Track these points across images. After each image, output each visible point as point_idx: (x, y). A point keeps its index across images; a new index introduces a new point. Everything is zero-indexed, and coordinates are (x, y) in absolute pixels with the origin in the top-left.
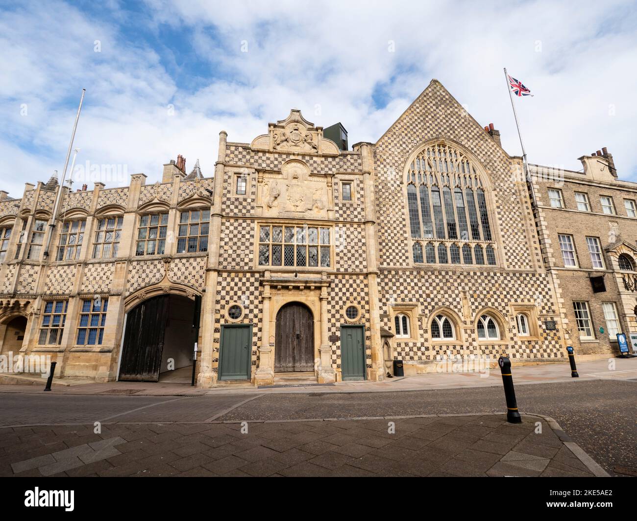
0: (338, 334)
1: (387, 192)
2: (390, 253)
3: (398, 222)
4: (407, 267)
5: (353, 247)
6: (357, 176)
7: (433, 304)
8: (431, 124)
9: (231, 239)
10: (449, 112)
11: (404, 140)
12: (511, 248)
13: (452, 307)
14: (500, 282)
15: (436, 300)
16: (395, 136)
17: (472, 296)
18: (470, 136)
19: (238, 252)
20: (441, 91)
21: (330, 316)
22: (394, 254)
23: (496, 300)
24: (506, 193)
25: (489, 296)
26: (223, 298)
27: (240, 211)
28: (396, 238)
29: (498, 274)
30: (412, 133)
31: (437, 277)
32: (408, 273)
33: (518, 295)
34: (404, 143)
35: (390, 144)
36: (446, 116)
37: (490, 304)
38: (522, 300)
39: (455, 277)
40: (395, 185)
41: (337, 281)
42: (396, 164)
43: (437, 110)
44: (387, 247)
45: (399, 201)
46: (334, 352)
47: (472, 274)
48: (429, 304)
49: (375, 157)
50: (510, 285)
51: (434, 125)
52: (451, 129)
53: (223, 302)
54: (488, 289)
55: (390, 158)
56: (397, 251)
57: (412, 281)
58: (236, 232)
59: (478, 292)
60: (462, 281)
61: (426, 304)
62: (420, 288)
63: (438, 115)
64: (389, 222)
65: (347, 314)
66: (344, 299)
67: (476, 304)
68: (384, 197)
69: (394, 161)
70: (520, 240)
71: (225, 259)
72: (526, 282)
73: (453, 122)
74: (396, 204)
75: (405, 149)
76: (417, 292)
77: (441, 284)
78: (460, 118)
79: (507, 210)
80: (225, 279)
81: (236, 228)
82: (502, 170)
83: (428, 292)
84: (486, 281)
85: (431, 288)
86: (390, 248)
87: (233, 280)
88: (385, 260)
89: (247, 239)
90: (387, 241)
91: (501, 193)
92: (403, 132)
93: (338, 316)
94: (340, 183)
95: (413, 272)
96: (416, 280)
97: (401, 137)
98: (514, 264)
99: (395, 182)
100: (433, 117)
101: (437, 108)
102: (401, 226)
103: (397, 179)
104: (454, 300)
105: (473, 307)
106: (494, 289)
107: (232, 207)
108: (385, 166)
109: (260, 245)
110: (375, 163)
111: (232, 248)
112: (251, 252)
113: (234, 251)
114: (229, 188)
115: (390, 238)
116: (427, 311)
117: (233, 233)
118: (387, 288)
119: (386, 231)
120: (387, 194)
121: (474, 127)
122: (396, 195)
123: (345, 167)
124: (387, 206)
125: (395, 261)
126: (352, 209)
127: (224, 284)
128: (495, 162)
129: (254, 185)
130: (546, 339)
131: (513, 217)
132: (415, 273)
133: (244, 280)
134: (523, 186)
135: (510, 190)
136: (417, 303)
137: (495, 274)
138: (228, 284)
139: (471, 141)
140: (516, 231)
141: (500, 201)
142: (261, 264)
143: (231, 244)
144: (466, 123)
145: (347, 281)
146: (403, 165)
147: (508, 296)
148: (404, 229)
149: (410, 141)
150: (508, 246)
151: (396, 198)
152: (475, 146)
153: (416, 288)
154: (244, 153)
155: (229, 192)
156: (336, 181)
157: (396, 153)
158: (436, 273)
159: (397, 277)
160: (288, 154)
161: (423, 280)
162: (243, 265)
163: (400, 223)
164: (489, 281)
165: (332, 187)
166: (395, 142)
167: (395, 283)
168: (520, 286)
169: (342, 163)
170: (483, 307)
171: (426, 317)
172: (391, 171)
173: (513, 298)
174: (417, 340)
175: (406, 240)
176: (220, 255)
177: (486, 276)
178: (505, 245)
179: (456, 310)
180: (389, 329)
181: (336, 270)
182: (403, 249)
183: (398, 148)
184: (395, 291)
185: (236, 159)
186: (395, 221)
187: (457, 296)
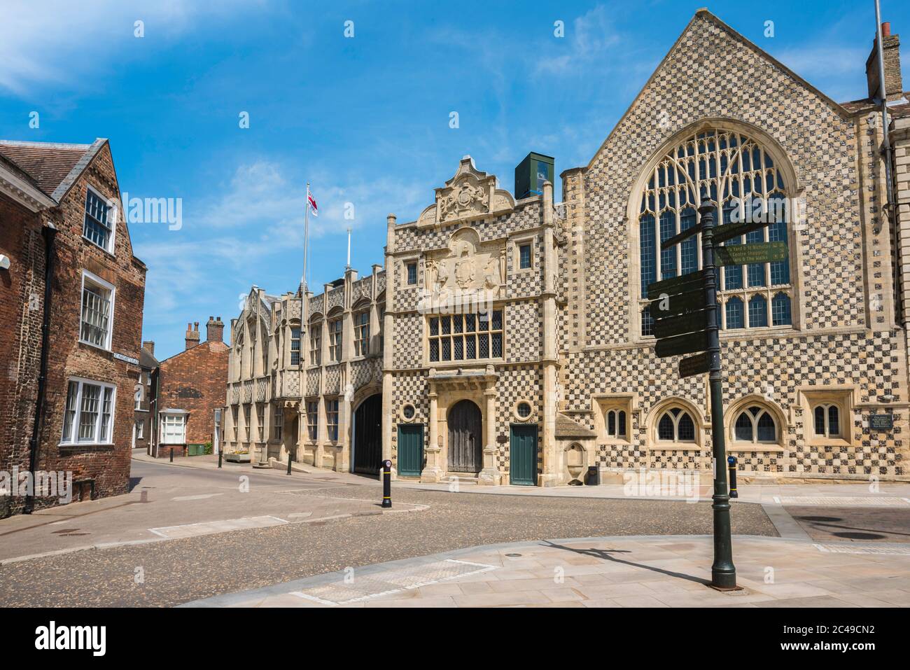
0: (508, 434)
1: (603, 237)
2: (601, 327)
3: (616, 280)
4: (624, 344)
7: (658, 393)
8: (685, 101)
9: (402, 337)
10: (723, 64)
11: (634, 146)
12: (820, 293)
13: (688, 397)
14: (784, 354)
15: (664, 388)
16: (619, 144)
17: (725, 380)
18: (763, 98)
19: (409, 349)
21: (498, 414)
22: (607, 328)
23: (771, 384)
24: (828, 191)
25: (757, 378)
26: (398, 398)
27: (409, 304)
28: (611, 304)
29: (783, 342)
30: (648, 129)
32: (624, 353)
33: (818, 374)
35: (611, 159)
36: (717, 75)
37: (757, 391)
38: (827, 381)
40: (616, 224)
41: (507, 374)
42: (620, 190)
43: (701, 69)
44: (598, 319)
45: (621, 248)
46: (502, 454)
47: (729, 345)
48: (652, 394)
49: (587, 187)
50: (804, 358)
51: (691, 101)
52: (724, 97)
53: (398, 402)
54: (757, 366)
55: (611, 182)
56: (611, 323)
57: (629, 363)
58: (406, 328)
59: (738, 373)
61: (647, 394)
62: (641, 373)
63: (701, 79)
64: (602, 282)
65: (519, 412)
66: (515, 394)
67: (732, 391)
68: (597, 245)
69: (615, 186)
70: (845, 275)
71: (398, 359)
72: (840, 350)
73: (729, 81)
74: (616, 253)
75: (635, 160)
76: (635, 379)
77: (675, 365)
78: (746, 67)
79: (823, 224)
80: (398, 380)
81: (406, 324)
82: (825, 147)
83: (652, 377)
84: (757, 355)
85: (657, 372)
86: (602, 320)
87: (405, 380)
88: (593, 338)
89: (416, 335)
90: (597, 310)
91: (815, 193)
92: (634, 132)
93: (507, 414)
94: (517, 248)
95: (631, 350)
96: (635, 362)
97: (629, 142)
98: (822, 319)
99: (615, 219)
100: (690, 86)
101: (701, 65)
102: (621, 285)
103: (619, 214)
104: (693, 386)
105: (726, 396)
106: (770, 366)
107: (402, 301)
108: (601, 198)
109: (429, 340)
110: (587, 196)
111: (403, 347)
112: (421, 348)
113: (405, 349)
114: (400, 281)
115: (602, 305)
116: (647, 404)
117: (403, 330)
118: (592, 375)
119: (598, 296)
120: (602, 241)
121: (775, 75)
122: (616, 238)
124: (602, 259)
125: (607, 337)
127: (398, 384)
129: (422, 272)
130: (866, 444)
131: (836, 233)
132: (635, 352)
133: (415, 379)
135: (839, 183)
136: (633, 394)
137: (776, 341)
139: (763, 107)
140: (838, 259)
142: (432, 360)
143: (402, 342)
144: (756, 75)
145: (519, 373)
146: (629, 189)
147: (798, 376)
148: (625, 289)
149: (644, 144)
150: (815, 289)
151: (616, 244)
152: (770, 116)
153: (635, 373)
154: (413, 234)
155: (399, 284)
156: (511, 245)
157: (620, 172)
159: (607, 360)
160: (458, 223)
161: (646, 361)
162: (414, 363)
163: (619, 281)
164: (763, 354)
165: (505, 254)
166: (620, 153)
167: (603, 368)
168: (826, 357)
169: (518, 219)
170: (743, 395)
171: (645, 412)
172: (611, 202)
173: (807, 378)
174: (629, 442)
175: (626, 304)
176: (394, 355)
177: (757, 347)
178: (808, 288)
179: (695, 401)
180: (592, 429)
181: (506, 360)
182: (622, 319)
183: (624, 163)
184: (602, 380)
185: (404, 245)
186: (611, 280)
187: (699, 380)
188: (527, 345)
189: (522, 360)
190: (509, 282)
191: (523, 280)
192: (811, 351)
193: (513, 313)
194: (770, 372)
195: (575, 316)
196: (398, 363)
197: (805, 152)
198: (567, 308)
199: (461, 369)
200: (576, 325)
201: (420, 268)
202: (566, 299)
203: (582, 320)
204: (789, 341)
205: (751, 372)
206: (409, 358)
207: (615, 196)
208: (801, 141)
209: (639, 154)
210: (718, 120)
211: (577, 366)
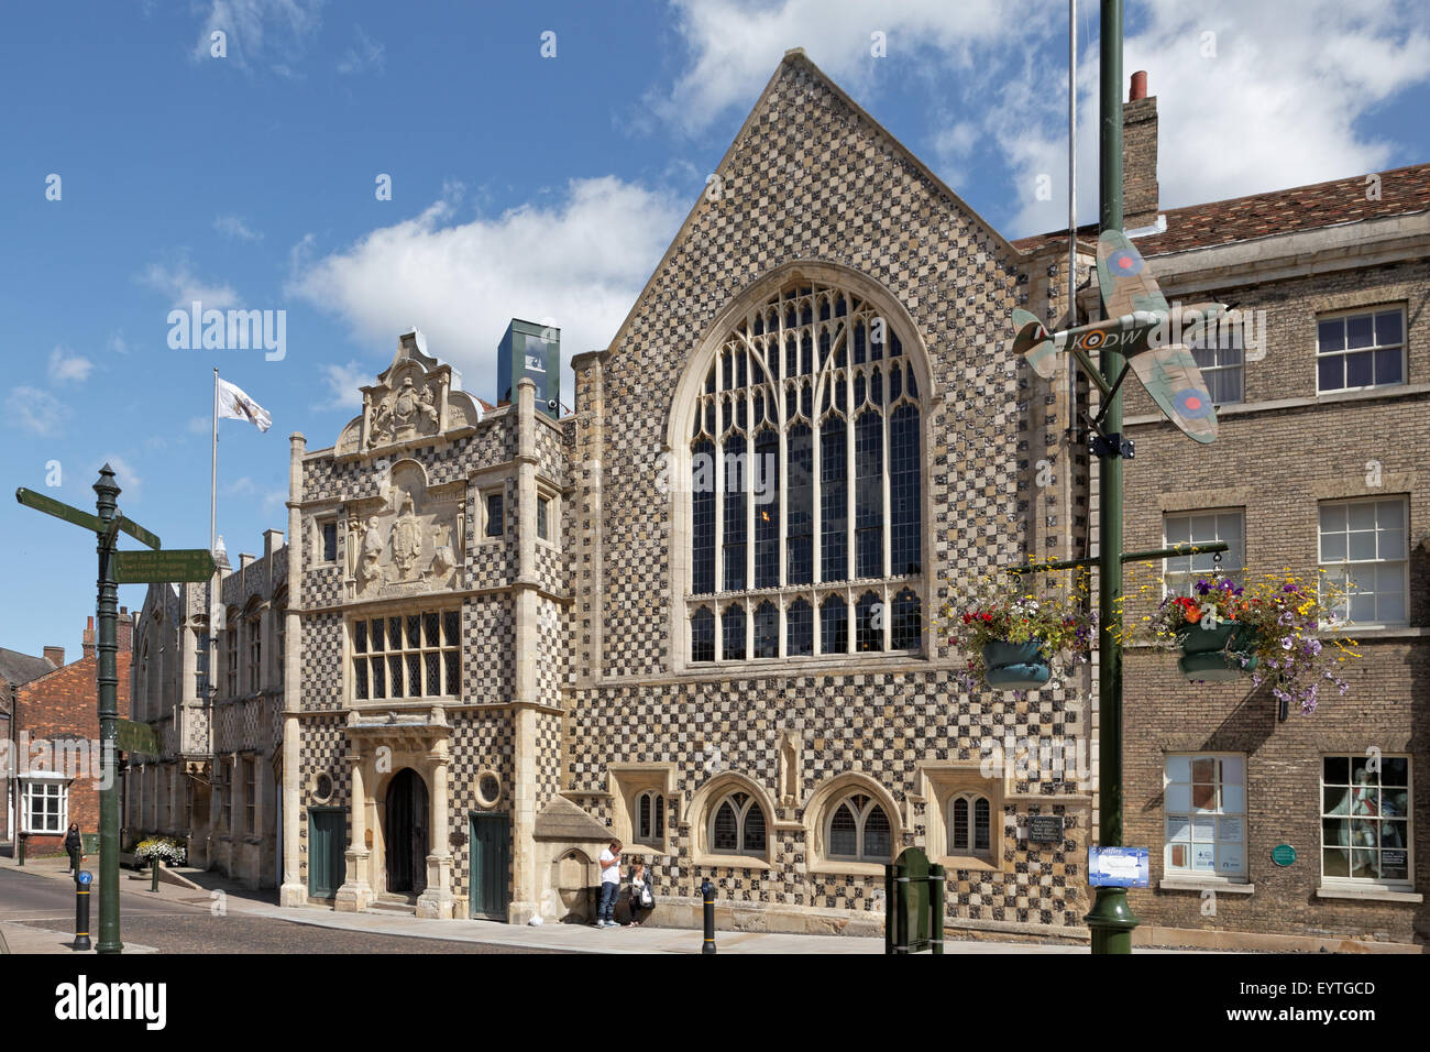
1: (630, 481)
2: (626, 644)
4: (660, 676)
7: (707, 766)
9: (314, 654)
11: (682, 312)
13: (752, 774)
14: (900, 701)
15: (716, 756)
16: (659, 308)
17: (810, 745)
19: (324, 676)
21: (451, 794)
22: (635, 646)
23: (879, 754)
25: (858, 744)
26: (308, 762)
29: (899, 679)
31: (725, 696)
32: (658, 691)
33: (951, 739)
34: (682, 320)
35: (645, 336)
37: (858, 766)
39: (771, 695)
42: (658, 395)
43: (791, 167)
44: (621, 630)
45: (657, 501)
46: (459, 864)
47: (820, 682)
48: (699, 766)
49: (607, 387)
50: (931, 710)
53: (308, 769)
54: (859, 723)
55: (644, 379)
56: (642, 637)
57: (666, 710)
58: (319, 639)
59: (828, 734)
60: (790, 704)
61: (691, 767)
62: (683, 728)
66: (476, 760)
67: (819, 765)
69: (652, 386)
71: (308, 693)
74: (650, 509)
75: (683, 339)
76: (674, 738)
77: (734, 716)
79: (971, 466)
80: (309, 730)
81: (319, 632)
83: (699, 736)
84: (859, 702)
85: (708, 727)
86: (627, 631)
88: (614, 663)
89: (333, 651)
90: (621, 614)
92: (681, 286)
93: (465, 795)
95: (669, 687)
96: (674, 709)
97: (674, 305)
99: (650, 448)
100: (772, 198)
102: (656, 569)
105: (810, 774)
106: (879, 722)
107: (314, 590)
108: (630, 408)
109: (355, 659)
111: (315, 671)
112: (340, 675)
113: (318, 676)
115: (628, 605)
116: (691, 785)
117: (315, 641)
118: (610, 730)
119: (622, 588)
122: (651, 484)
123: (489, 454)
125: (635, 662)
127: (308, 737)
129: (343, 538)
130: (1021, 868)
132: (675, 690)
136: (670, 765)
137: (889, 679)
140: (992, 530)
141: (951, 438)
142: (357, 694)
143: (314, 662)
146: (672, 392)
147: (920, 743)
148: (663, 576)
149: (697, 309)
151: (650, 493)
152: (897, 257)
153: (674, 728)
155: (309, 560)
156: (471, 495)
157: (659, 360)
158: (725, 687)
159: (633, 703)
161: (691, 707)
162: (330, 701)
163: (655, 562)
164: (868, 701)
165: (464, 510)
166: (659, 326)
167: (627, 718)
168: (964, 709)
169: (483, 446)
170: (836, 773)
171: (687, 799)
172: (645, 417)
173: (934, 747)
174: (663, 850)
175: (664, 605)
176: (303, 685)
177: (860, 687)
178: (943, 583)
179: (762, 781)
180: (608, 825)
181: (463, 700)
182: (657, 630)
183: (665, 343)
184: (625, 739)
185: (317, 489)
186: (642, 559)
187: (770, 745)
188: (494, 673)
189: (487, 700)
190: (469, 561)
191: (490, 556)
192: (942, 699)
193: (474, 616)
194: (879, 733)
195: (586, 622)
196: (308, 700)
197: (948, 328)
198: (573, 609)
199: (394, 715)
200: (587, 640)
201: (340, 533)
202: (573, 593)
203: (598, 630)
204: (910, 678)
205: (848, 733)
206: (324, 691)
207: (651, 404)
208: (943, 307)
209: (688, 328)
210: (811, 264)
211: (588, 713)
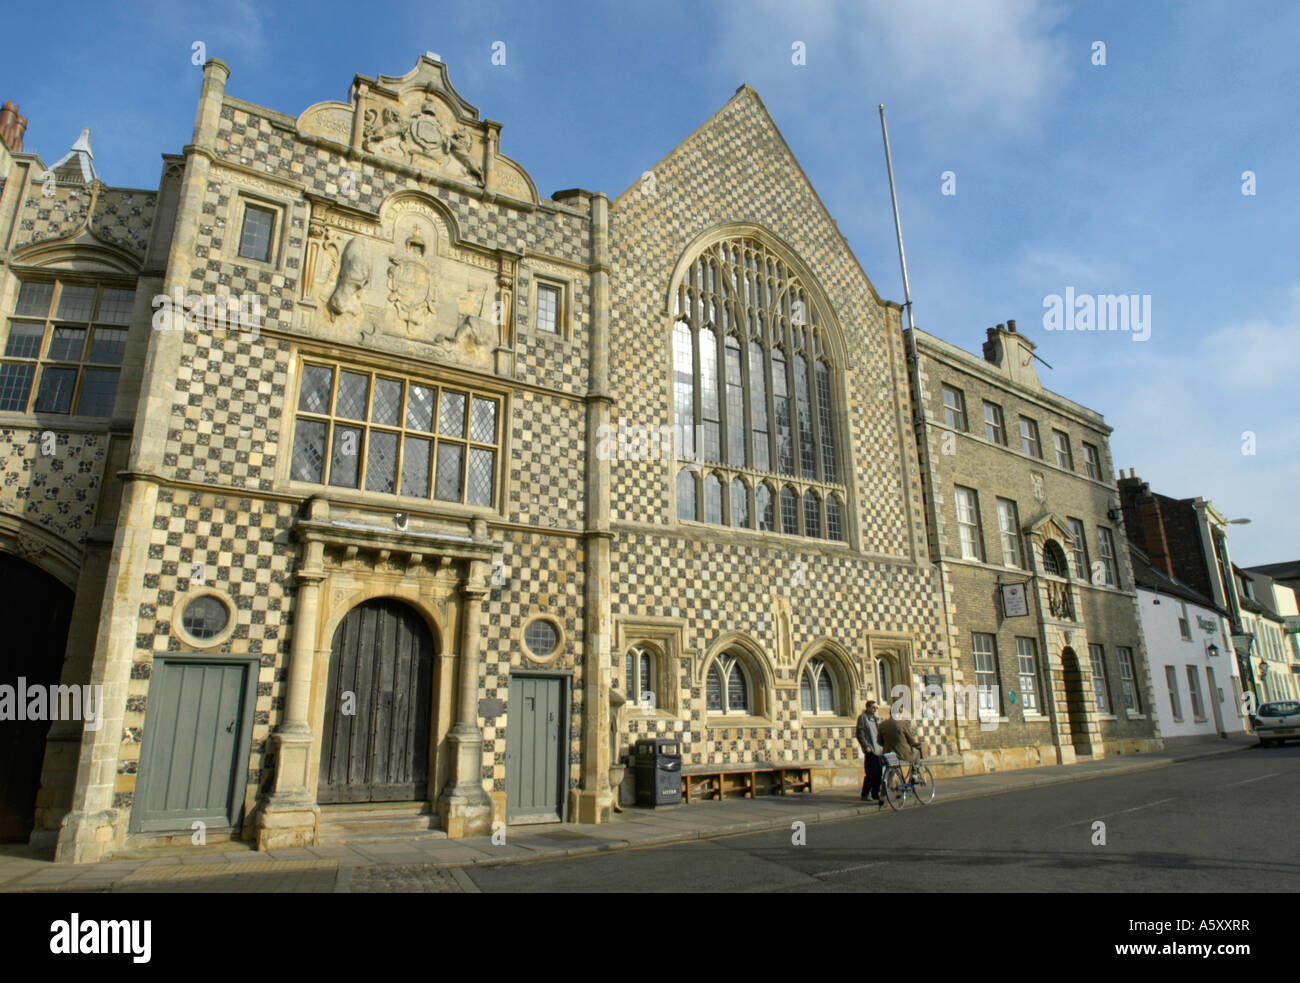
0: (503, 694)
1: (631, 329)
2: (627, 488)
4: (663, 527)
5: (554, 460)
6: (577, 274)
7: (715, 624)
8: (734, 187)
9: (210, 389)
11: (676, 210)
12: (873, 506)
13: (754, 634)
14: (849, 581)
15: (722, 615)
18: (811, 236)
19: (232, 431)
20: (759, 117)
22: (636, 491)
23: (841, 623)
24: (870, 380)
25: (827, 612)
26: (169, 569)
29: (848, 564)
30: (694, 196)
31: (727, 558)
32: (665, 543)
33: (880, 614)
34: (676, 216)
36: (767, 178)
37: (829, 632)
39: (764, 563)
41: (508, 548)
42: (656, 265)
43: (750, 159)
45: (657, 358)
46: (489, 746)
48: (708, 624)
50: (868, 591)
51: (740, 191)
52: (774, 210)
53: (168, 583)
54: (826, 596)
55: (644, 246)
56: (643, 483)
57: (673, 563)
58: (228, 369)
60: (779, 572)
61: (700, 623)
63: (750, 171)
65: (528, 642)
66: (525, 598)
67: (803, 629)
68: (622, 340)
70: (890, 490)
71: (187, 449)
72: (896, 585)
73: (778, 194)
74: (650, 364)
75: (677, 232)
76: (682, 593)
77: (735, 578)
78: (794, 189)
79: (870, 419)
80: (182, 511)
81: (229, 358)
82: (865, 327)
83: (705, 594)
84: (825, 578)
85: (713, 586)
87: (206, 515)
89: (261, 396)
91: (862, 378)
92: (675, 190)
93: (505, 646)
94: (534, 284)
95: (676, 540)
96: (681, 563)
97: (670, 200)
98: (876, 541)
99: (650, 308)
100: (739, 172)
101: (750, 153)
102: (657, 420)
103: (655, 302)
104: (760, 617)
106: (838, 597)
107: (223, 291)
108: (630, 263)
109: (299, 418)
111: (210, 417)
112: (273, 437)
113: (217, 426)
114: (217, 233)
116: (701, 643)
117: (218, 370)
120: (629, 335)
121: (820, 216)
122: (651, 340)
123: (550, 243)
124: (629, 365)
125: (636, 508)
126: (559, 357)
127: (177, 524)
128: (855, 305)
129: (298, 241)
131: (881, 436)
132: (681, 544)
133: (243, 519)
134: (901, 371)
135: (878, 376)
136: (680, 621)
137: (842, 563)
138: (191, 527)
139: (812, 247)
140: (884, 468)
141: (859, 397)
142: (297, 475)
143: (209, 402)
144: (803, 204)
145: (536, 550)
146: (669, 270)
147: (864, 615)
149: (688, 215)
151: (650, 348)
152: (819, 262)
153: (682, 583)
154: (277, 141)
155: (217, 243)
156: (524, 274)
158: (726, 548)
159: (639, 551)
160: (404, 174)
161: (697, 564)
162: (245, 472)
163: (655, 414)
164: (830, 578)
165: (512, 287)
169: (541, 230)
171: (699, 657)
172: (645, 278)
173: (872, 618)
174: (676, 715)
176: (173, 435)
177: (825, 566)
178: (862, 497)
179: (762, 641)
181: (508, 517)
182: (658, 481)
183: (662, 226)
185: (249, 152)
187: (766, 608)
188: (554, 491)
189: (544, 523)
190: (519, 348)
191: (548, 353)
192: (873, 582)
193: (527, 414)
194: (839, 605)
196: (185, 462)
199: (403, 517)
201: (288, 229)
205: (820, 603)
206: (228, 454)
207: (650, 271)
